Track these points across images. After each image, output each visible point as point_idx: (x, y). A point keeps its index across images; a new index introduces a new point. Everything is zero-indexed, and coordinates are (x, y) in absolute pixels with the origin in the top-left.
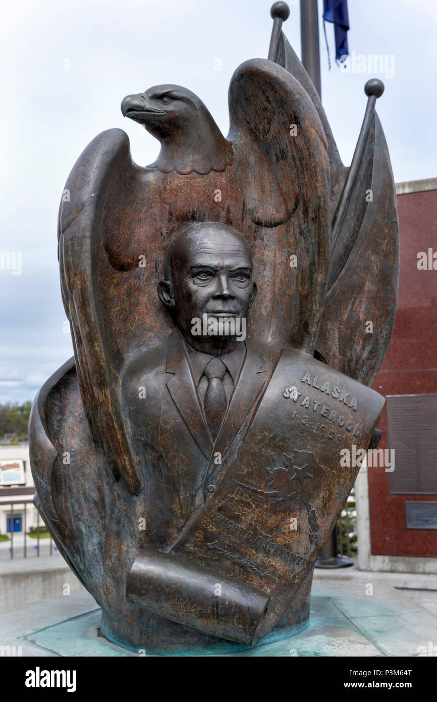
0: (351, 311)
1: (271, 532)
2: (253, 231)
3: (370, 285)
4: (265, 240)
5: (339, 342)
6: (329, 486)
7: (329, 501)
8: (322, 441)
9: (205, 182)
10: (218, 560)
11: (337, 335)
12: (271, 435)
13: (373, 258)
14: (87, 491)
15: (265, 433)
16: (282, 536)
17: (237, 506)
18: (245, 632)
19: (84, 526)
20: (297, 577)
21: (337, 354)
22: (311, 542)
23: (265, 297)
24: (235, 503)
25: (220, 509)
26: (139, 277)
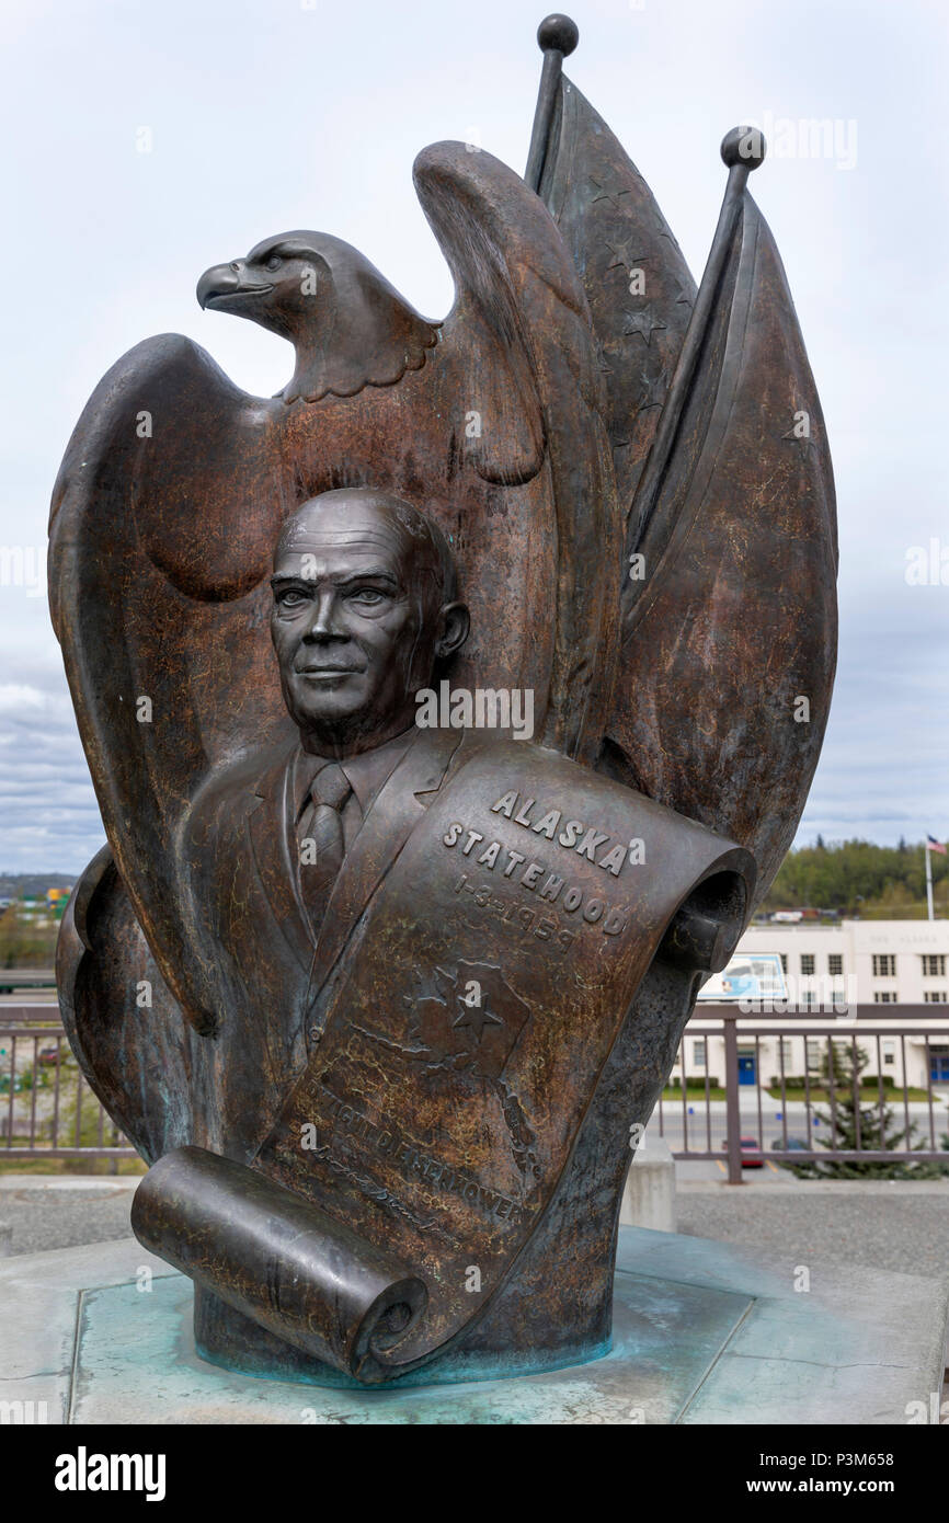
0: (682, 649)
1: (428, 1136)
2: (485, 496)
3: (725, 588)
4: (509, 512)
5: (659, 719)
6: (545, 1046)
7: (548, 1079)
8: (522, 942)
9: (351, 410)
10: (335, 1186)
11: (653, 706)
12: (412, 927)
13: (730, 527)
14: (171, 1023)
15: (399, 920)
16: (452, 1147)
17: (356, 1075)
18: (332, 1348)
19: (166, 1091)
20: (501, 1242)
21: (658, 747)
22: (522, 1168)
23: (509, 631)
24: (351, 1067)
25: (325, 1079)
26: (253, 611)
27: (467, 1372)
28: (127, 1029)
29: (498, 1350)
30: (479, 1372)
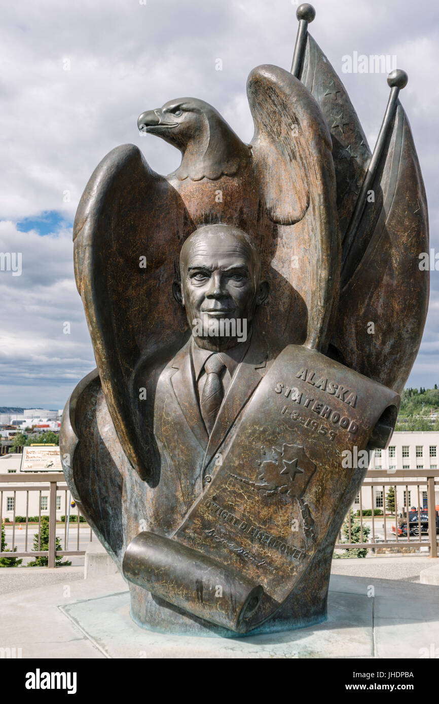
0: (368, 305)
1: (264, 523)
2: (272, 230)
3: (388, 279)
4: (284, 237)
5: (356, 336)
6: (322, 482)
7: (322, 496)
8: (313, 436)
9: (215, 186)
10: (216, 547)
11: (353, 330)
12: (261, 429)
13: (391, 251)
14: (113, 476)
15: (255, 426)
16: (276, 527)
17: (231, 497)
18: (228, 618)
19: (110, 508)
20: (295, 570)
21: (355, 349)
22: (307, 536)
23: (283, 293)
24: (228, 493)
25: (215, 499)
26: (159, 279)
27: (275, 628)
28: (91, 479)
29: (287, 618)
30: (279, 628)
